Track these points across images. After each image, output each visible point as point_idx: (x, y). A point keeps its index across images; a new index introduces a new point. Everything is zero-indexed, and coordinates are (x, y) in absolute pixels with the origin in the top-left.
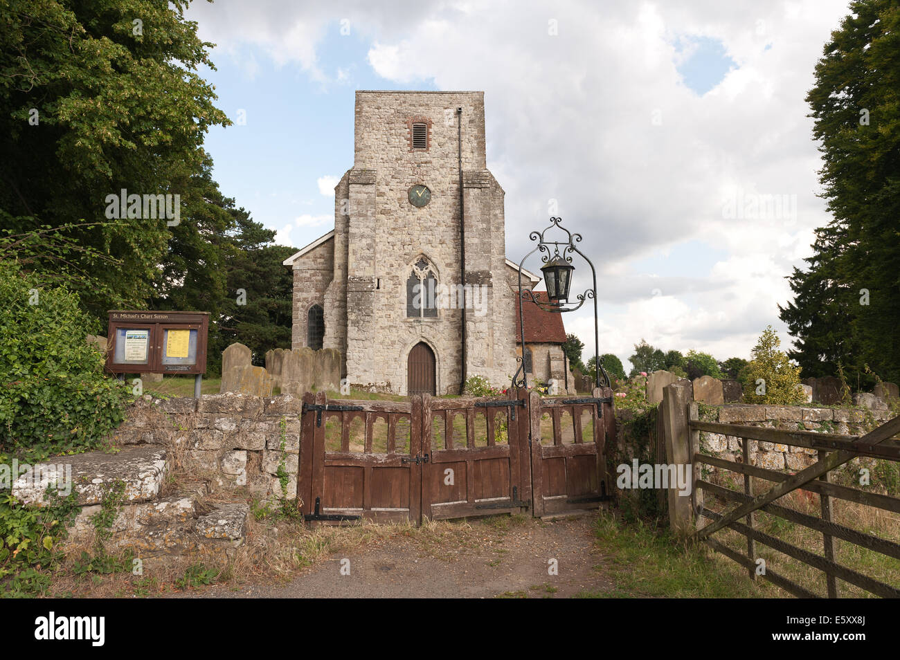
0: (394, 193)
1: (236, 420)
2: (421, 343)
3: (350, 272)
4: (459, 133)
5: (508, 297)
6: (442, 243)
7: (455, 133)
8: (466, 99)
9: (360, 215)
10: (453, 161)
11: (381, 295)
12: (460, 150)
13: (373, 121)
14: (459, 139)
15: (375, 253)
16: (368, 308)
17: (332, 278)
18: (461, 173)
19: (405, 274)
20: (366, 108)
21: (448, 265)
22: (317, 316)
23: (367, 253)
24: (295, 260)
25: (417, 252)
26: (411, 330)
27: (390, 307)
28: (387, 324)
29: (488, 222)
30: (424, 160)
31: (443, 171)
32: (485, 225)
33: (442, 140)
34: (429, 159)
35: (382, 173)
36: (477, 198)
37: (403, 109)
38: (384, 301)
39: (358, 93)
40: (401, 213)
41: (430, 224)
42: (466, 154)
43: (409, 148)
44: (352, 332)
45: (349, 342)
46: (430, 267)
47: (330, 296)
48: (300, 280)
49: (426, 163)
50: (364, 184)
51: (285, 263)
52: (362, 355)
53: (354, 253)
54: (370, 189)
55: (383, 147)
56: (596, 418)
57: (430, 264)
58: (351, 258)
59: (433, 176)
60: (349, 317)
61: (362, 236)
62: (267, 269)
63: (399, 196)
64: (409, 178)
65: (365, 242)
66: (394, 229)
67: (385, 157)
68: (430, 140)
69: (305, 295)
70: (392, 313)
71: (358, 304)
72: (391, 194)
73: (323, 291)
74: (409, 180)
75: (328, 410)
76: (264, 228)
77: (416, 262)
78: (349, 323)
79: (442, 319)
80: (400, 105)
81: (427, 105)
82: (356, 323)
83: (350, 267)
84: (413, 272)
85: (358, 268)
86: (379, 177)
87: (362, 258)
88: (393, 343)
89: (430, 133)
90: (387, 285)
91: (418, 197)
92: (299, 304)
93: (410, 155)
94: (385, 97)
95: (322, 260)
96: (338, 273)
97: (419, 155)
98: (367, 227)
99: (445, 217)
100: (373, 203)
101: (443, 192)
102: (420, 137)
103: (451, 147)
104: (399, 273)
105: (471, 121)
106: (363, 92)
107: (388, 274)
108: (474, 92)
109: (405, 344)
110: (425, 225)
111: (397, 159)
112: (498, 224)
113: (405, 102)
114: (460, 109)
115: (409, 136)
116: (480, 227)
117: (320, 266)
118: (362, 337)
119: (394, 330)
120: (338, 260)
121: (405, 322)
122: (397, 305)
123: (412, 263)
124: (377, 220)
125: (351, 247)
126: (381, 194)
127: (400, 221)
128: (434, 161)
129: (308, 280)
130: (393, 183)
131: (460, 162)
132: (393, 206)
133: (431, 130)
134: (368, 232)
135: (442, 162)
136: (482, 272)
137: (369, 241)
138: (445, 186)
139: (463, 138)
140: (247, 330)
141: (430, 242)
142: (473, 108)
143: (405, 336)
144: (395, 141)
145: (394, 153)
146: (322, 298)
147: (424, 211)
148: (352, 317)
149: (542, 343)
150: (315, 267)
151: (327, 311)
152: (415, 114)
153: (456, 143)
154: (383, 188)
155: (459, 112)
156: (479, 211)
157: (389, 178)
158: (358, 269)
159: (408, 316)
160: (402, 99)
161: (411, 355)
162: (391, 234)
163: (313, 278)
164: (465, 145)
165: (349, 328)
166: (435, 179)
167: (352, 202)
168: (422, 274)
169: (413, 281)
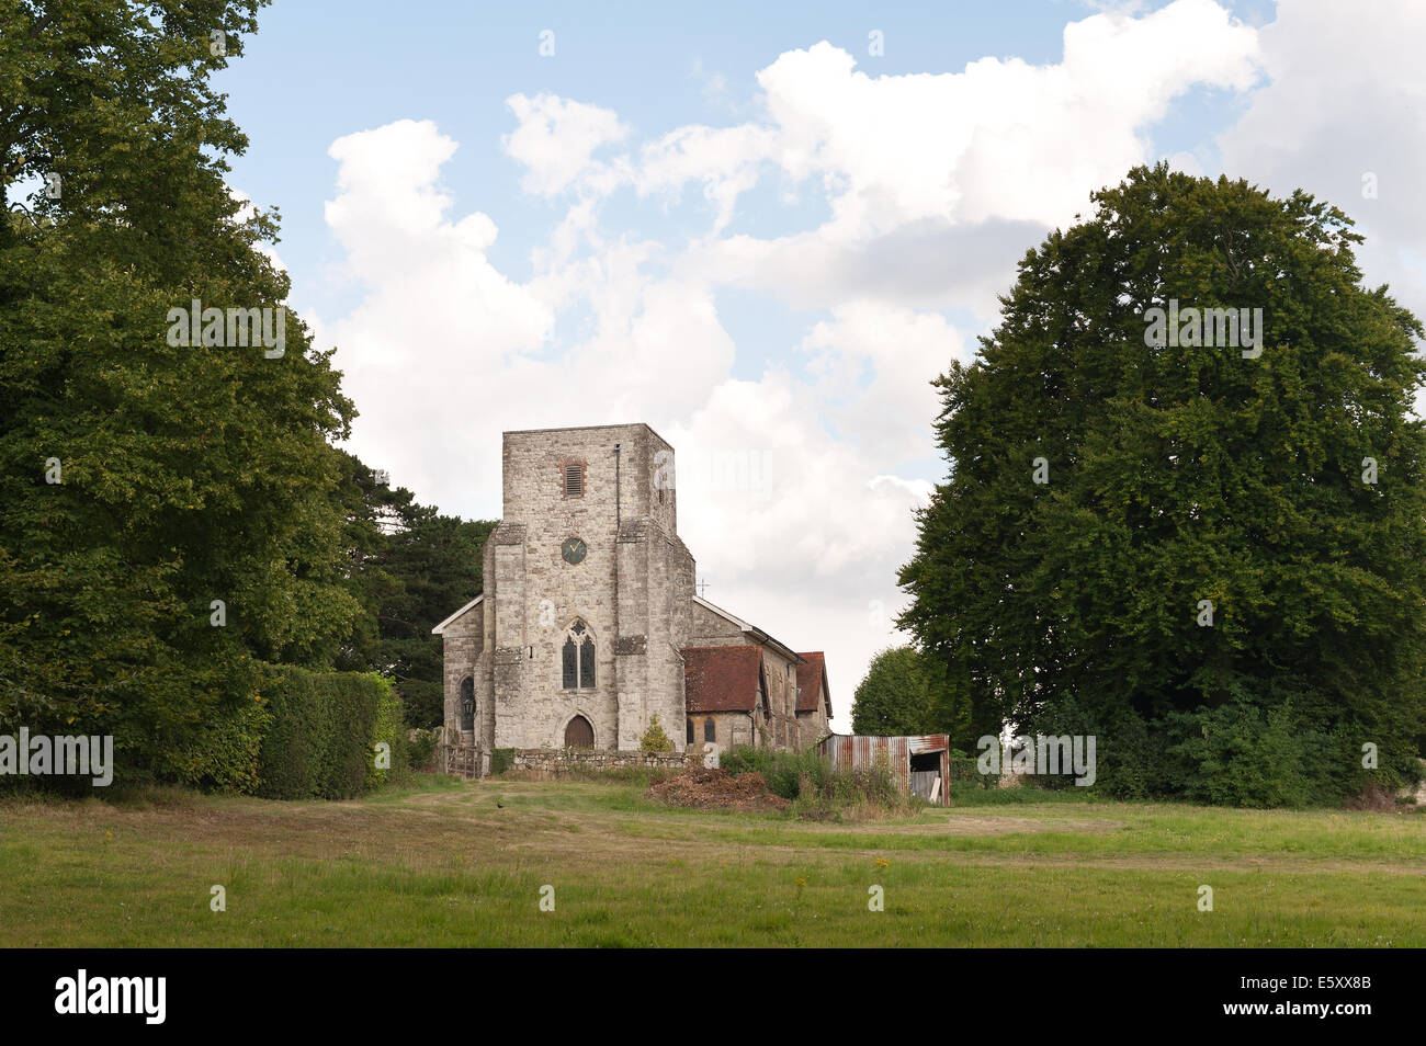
0: (545, 549)
2: (578, 717)
3: (498, 643)
4: (617, 475)
5: (671, 662)
6: (599, 603)
7: (613, 475)
8: (625, 434)
9: (507, 579)
10: (612, 508)
11: (534, 665)
12: (618, 494)
13: (523, 466)
14: (618, 482)
15: (524, 620)
16: (516, 682)
17: (482, 649)
18: (619, 520)
19: (559, 642)
20: (515, 452)
21: (606, 628)
22: (468, 685)
23: (517, 621)
24: (445, 627)
25: (571, 615)
26: (567, 702)
27: (544, 677)
28: (541, 696)
29: (645, 580)
30: (579, 508)
31: (599, 520)
32: (640, 585)
33: (599, 483)
34: (584, 507)
35: (533, 525)
36: (630, 554)
37: (557, 449)
38: (537, 671)
39: (506, 435)
40: (555, 572)
41: (586, 582)
42: (626, 499)
43: (562, 496)
44: (500, 708)
45: (497, 718)
46: (587, 631)
47: (480, 668)
48: (451, 649)
49: (581, 511)
50: (510, 545)
51: (434, 631)
52: (510, 731)
53: (502, 621)
54: (517, 549)
55: (533, 496)
57: (587, 627)
58: (499, 628)
59: (588, 527)
60: (497, 692)
61: (510, 603)
63: (552, 551)
64: (562, 532)
65: (513, 608)
66: (547, 590)
67: (536, 507)
68: (585, 484)
69: (456, 666)
70: (546, 684)
71: (505, 678)
72: (543, 549)
73: (473, 661)
74: (562, 533)
77: (572, 626)
78: (497, 698)
79: (600, 690)
80: (552, 445)
81: (582, 443)
82: (503, 698)
83: (497, 638)
84: (569, 638)
85: (506, 638)
86: (529, 532)
87: (510, 627)
88: (548, 717)
89: (585, 477)
90: (540, 653)
91: (573, 552)
92: (451, 677)
93: (564, 504)
94: (534, 437)
95: (474, 626)
96: (487, 642)
97: (575, 503)
98: (515, 592)
99: (603, 573)
100: (523, 566)
101: (599, 544)
102: (574, 482)
103: (609, 491)
104: (553, 640)
105: (631, 460)
106: (511, 433)
107: (541, 641)
108: (634, 425)
109: (561, 718)
110: (581, 583)
111: (549, 509)
112: (661, 578)
113: (557, 442)
114: (618, 446)
115: (562, 482)
116: (635, 587)
117: (472, 633)
118: (510, 713)
119: (548, 703)
120: (487, 630)
121: (560, 694)
122: (552, 676)
123: (567, 628)
124: (528, 581)
125: (498, 615)
126: (533, 551)
127: (553, 580)
128: (590, 509)
129: (460, 649)
130: (546, 537)
131: (619, 508)
132: (546, 564)
133: (586, 473)
134: (515, 597)
135: (599, 509)
136: (636, 638)
137: (517, 608)
138: (602, 538)
139: (622, 479)
141: (586, 603)
142: (632, 443)
143: (561, 710)
144: (546, 488)
145: (547, 502)
146: (471, 670)
147: (580, 567)
148: (499, 692)
149: (726, 712)
150: (467, 633)
151: (477, 685)
152: (568, 455)
153: (614, 486)
154: (535, 544)
155: (617, 452)
156: (633, 569)
157: (541, 532)
158: (508, 639)
159: (564, 687)
160: (555, 438)
161: (568, 731)
162: (544, 596)
163: (465, 647)
164: (624, 488)
165: (497, 704)
166: (591, 530)
167: (497, 564)
168: (578, 640)
169: (569, 649)
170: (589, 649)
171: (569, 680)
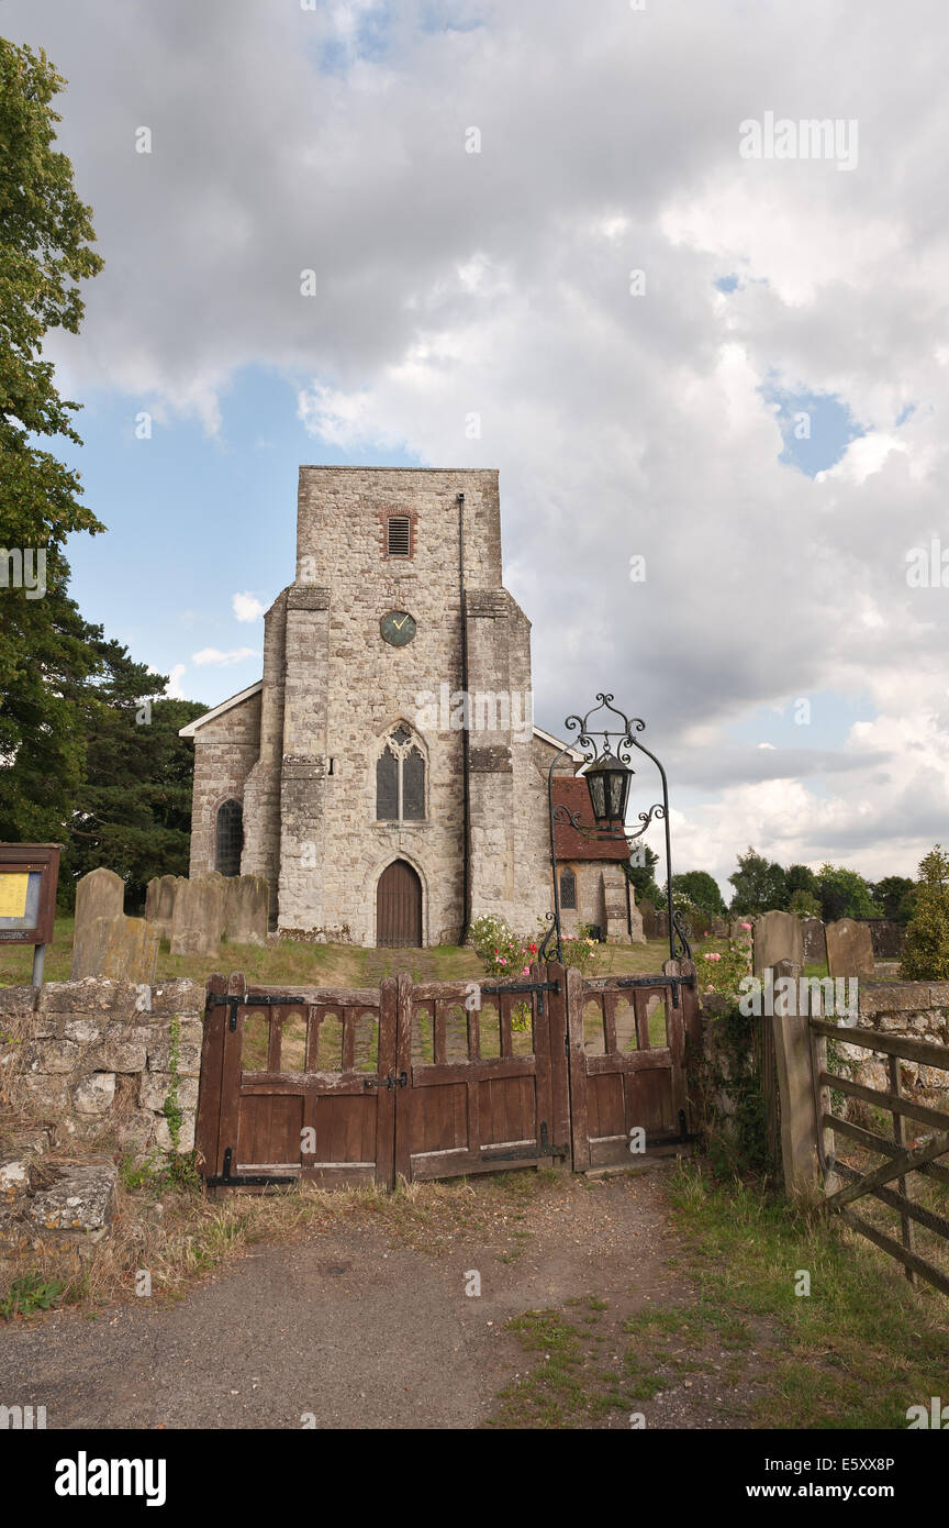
0: (357, 624)
1: (99, 1024)
2: (399, 862)
3: (287, 749)
4: (460, 532)
5: (535, 788)
7: (453, 532)
8: (470, 482)
9: (303, 658)
10: (451, 575)
11: (335, 785)
12: (461, 558)
13: (326, 512)
14: (461, 542)
15: (326, 717)
16: (314, 806)
17: (257, 757)
18: (463, 593)
19: (374, 752)
20: (315, 492)
21: (443, 737)
22: (231, 817)
23: (314, 718)
24: (198, 729)
25: (393, 716)
26: (383, 840)
27: (350, 803)
28: (344, 830)
29: (505, 669)
30: (405, 572)
31: (436, 590)
32: (500, 675)
33: (433, 542)
34: (413, 572)
35: (339, 592)
36: (487, 632)
37: (374, 494)
38: (340, 793)
39: (304, 470)
40: (369, 655)
41: (414, 672)
42: (472, 564)
43: (382, 555)
44: (288, 843)
45: (284, 861)
46: (414, 740)
47: (253, 786)
48: (206, 760)
49: (409, 577)
50: (310, 610)
51: (182, 733)
52: (303, 881)
53: (294, 717)
54: (320, 617)
55: (340, 552)
56: (671, 1008)
57: (414, 734)
58: (289, 726)
59: (419, 598)
60: (284, 820)
61: (307, 691)
62: (151, 738)
63: (366, 627)
64: (381, 601)
65: (310, 700)
66: (358, 680)
67: (344, 567)
68: (414, 542)
69: (212, 784)
70: (352, 813)
71: (298, 800)
72: (354, 624)
73: (241, 778)
74: (382, 604)
75: (249, 1004)
76: (149, 673)
77: (391, 732)
78: (284, 829)
79: (433, 823)
80: (369, 488)
81: (411, 489)
82: (294, 830)
83: (286, 741)
84: (388, 748)
85: (299, 743)
86: (334, 599)
87: (306, 726)
88: (354, 861)
89: (415, 532)
90: (344, 768)
91: (396, 630)
92: (204, 799)
93: (384, 565)
94: (345, 477)
95: (242, 729)
96: (267, 749)
97: (398, 565)
98: (315, 677)
99: (438, 661)
100: (325, 640)
101: (434, 622)
102: (399, 538)
103: (448, 553)
104: (364, 750)
105: (479, 515)
106: (312, 467)
107: (347, 750)
108: (483, 471)
109: (373, 864)
110: (407, 673)
111: (363, 571)
112: (521, 672)
113: (376, 484)
114: (462, 495)
115: (382, 536)
116: (493, 678)
117: (238, 738)
119: (356, 840)
120: (267, 730)
121: (373, 827)
122: (361, 801)
123: (385, 734)
124: (331, 666)
125: (288, 709)
126: (338, 626)
127: (367, 667)
128: (421, 575)
129: (220, 760)
130: (357, 608)
131: (461, 576)
132: (357, 644)
133: (416, 527)
134: (315, 684)
135: (433, 576)
136: (496, 749)
137: (317, 699)
138: (438, 614)
139: (467, 539)
140: (117, 836)
141: (414, 701)
142: (481, 494)
143: (374, 851)
144: (359, 543)
145: (358, 562)
146: (240, 789)
147: (404, 653)
148: (288, 820)
149: (590, 861)
150: (230, 739)
151: (247, 810)
152: (392, 502)
153: (455, 548)
154: (341, 616)
155: (460, 500)
156: (490, 653)
157: (350, 600)
158: (300, 743)
159: (378, 818)
160: (372, 479)
161: (383, 881)
162: (352, 688)
163: (227, 757)
164: (469, 551)
165: (284, 838)
166: (423, 603)
167: (290, 636)
168: (401, 752)
169: (387, 762)
170: (416, 764)
171: (386, 809)
